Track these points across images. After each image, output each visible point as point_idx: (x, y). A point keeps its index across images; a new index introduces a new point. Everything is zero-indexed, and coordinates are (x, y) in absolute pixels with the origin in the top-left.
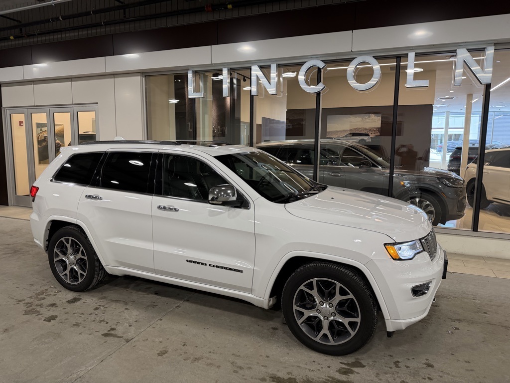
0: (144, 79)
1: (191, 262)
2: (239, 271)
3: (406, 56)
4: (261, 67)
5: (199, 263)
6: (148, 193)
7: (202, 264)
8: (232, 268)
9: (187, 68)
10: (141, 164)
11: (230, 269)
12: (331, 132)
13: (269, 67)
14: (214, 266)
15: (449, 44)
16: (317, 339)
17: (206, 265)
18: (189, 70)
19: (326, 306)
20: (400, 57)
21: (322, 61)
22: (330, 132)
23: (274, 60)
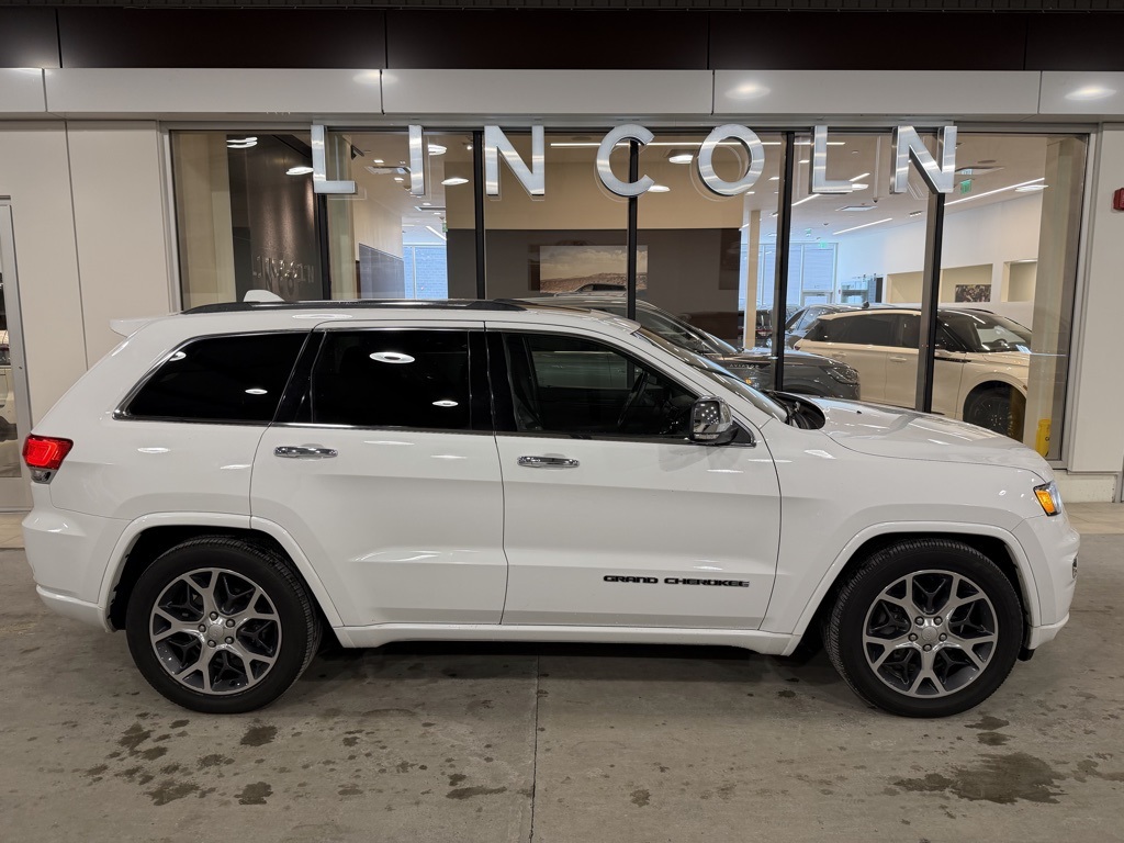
0: (167, 137)
1: (616, 579)
2: (740, 584)
3: (810, 131)
4: (507, 131)
5: (636, 580)
6: (473, 429)
7: (647, 580)
8: (723, 579)
9: (309, 120)
10: (405, 358)
11: (718, 583)
12: (550, 281)
13: (528, 132)
14: (677, 581)
15: (887, 115)
16: (912, 692)
17: (656, 581)
18: (312, 123)
19: (930, 623)
20: (793, 132)
21: (647, 128)
22: (546, 281)
23: (539, 118)
